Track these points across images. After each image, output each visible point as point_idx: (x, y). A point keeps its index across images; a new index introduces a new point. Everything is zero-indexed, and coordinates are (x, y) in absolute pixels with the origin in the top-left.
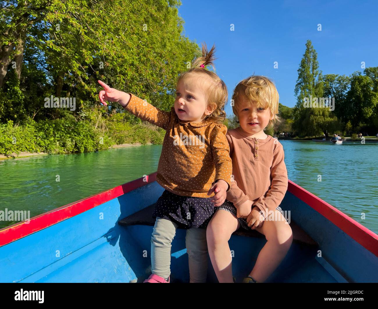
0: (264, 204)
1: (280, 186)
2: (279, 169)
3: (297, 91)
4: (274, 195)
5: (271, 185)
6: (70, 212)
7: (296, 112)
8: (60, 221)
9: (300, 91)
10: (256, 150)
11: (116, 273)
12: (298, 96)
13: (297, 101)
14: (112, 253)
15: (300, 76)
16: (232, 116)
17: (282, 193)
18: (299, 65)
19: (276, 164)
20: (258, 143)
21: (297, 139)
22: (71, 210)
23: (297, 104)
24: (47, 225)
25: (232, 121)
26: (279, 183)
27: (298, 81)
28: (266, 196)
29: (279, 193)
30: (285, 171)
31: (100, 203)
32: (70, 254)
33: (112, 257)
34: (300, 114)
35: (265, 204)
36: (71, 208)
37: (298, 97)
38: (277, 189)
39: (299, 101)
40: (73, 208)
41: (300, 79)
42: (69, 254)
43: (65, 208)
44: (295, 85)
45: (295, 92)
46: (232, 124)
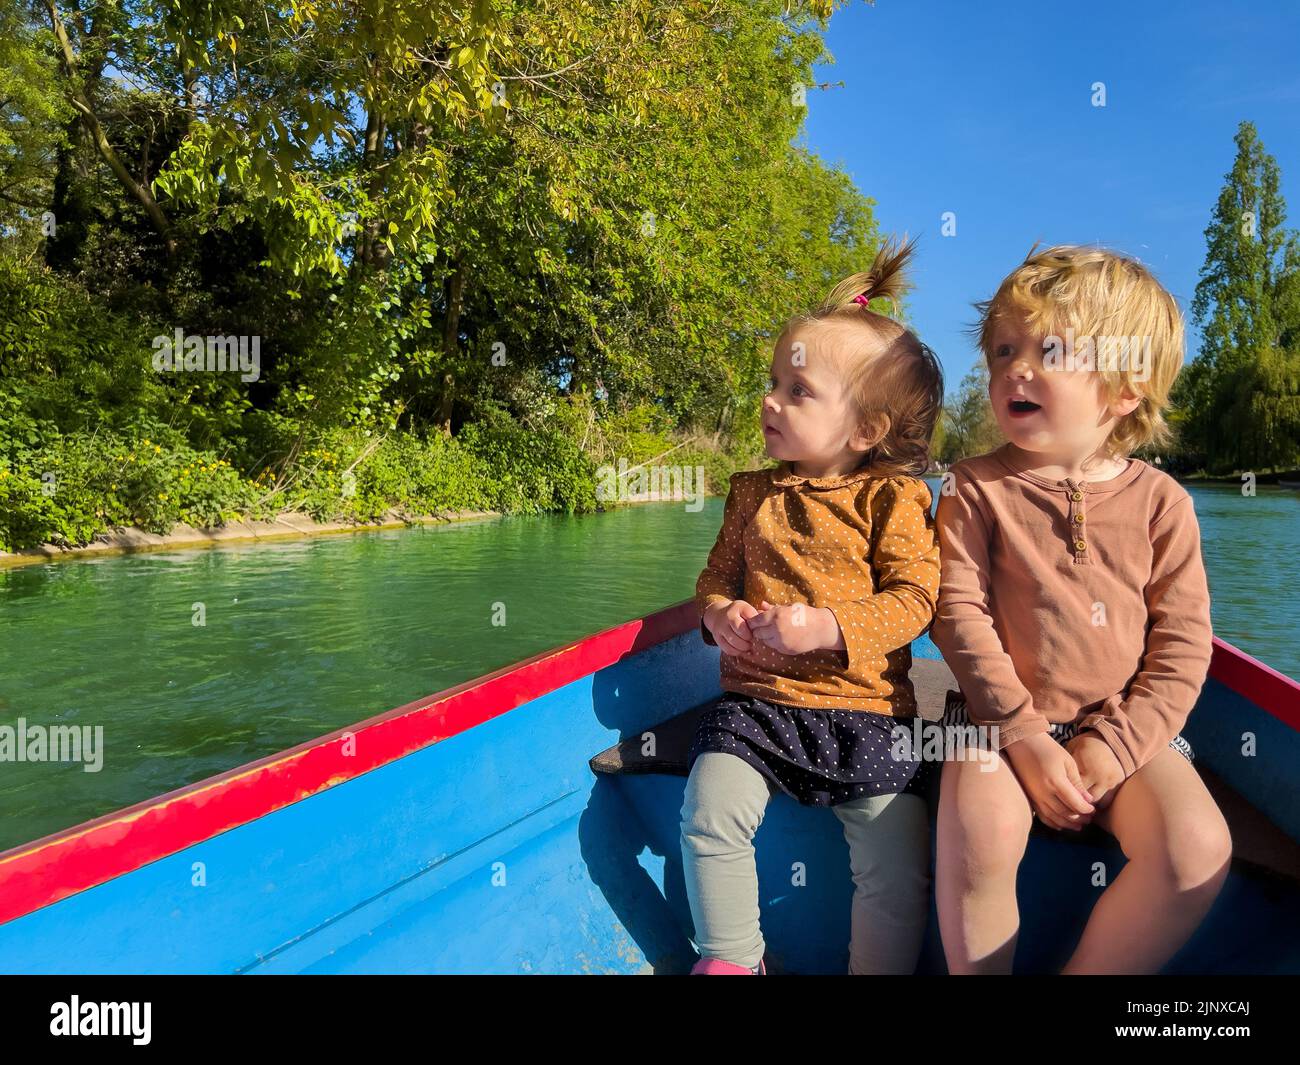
0: (1125, 724)
1: (1184, 657)
2: (1178, 592)
3: (1200, 305)
4: (1160, 692)
5: (1145, 653)
6: (442, 720)
7: (1200, 380)
8: (413, 751)
9: (1213, 305)
10: (1075, 526)
11: (585, 935)
12: (1206, 324)
13: (1204, 343)
14: (571, 867)
15: (1213, 251)
16: (958, 396)
17: (1194, 687)
18: (1212, 210)
19: (1164, 572)
20: (1083, 496)
21: (1201, 480)
22: (446, 716)
23: (1203, 352)
24: (375, 763)
25: (958, 415)
26: (1175, 648)
27: (1205, 269)
28: (1127, 693)
29: (1182, 686)
30: (1203, 600)
31: (534, 695)
32: (440, 862)
33: (572, 880)
34: (1212, 388)
35: (1130, 727)
36: (446, 707)
37: (1207, 330)
38: (1171, 670)
39: (1211, 343)
40: (451, 705)
41: (1215, 264)
42: (436, 861)
43: (429, 706)
44: (1196, 284)
45: (1195, 309)
46: (959, 427)
